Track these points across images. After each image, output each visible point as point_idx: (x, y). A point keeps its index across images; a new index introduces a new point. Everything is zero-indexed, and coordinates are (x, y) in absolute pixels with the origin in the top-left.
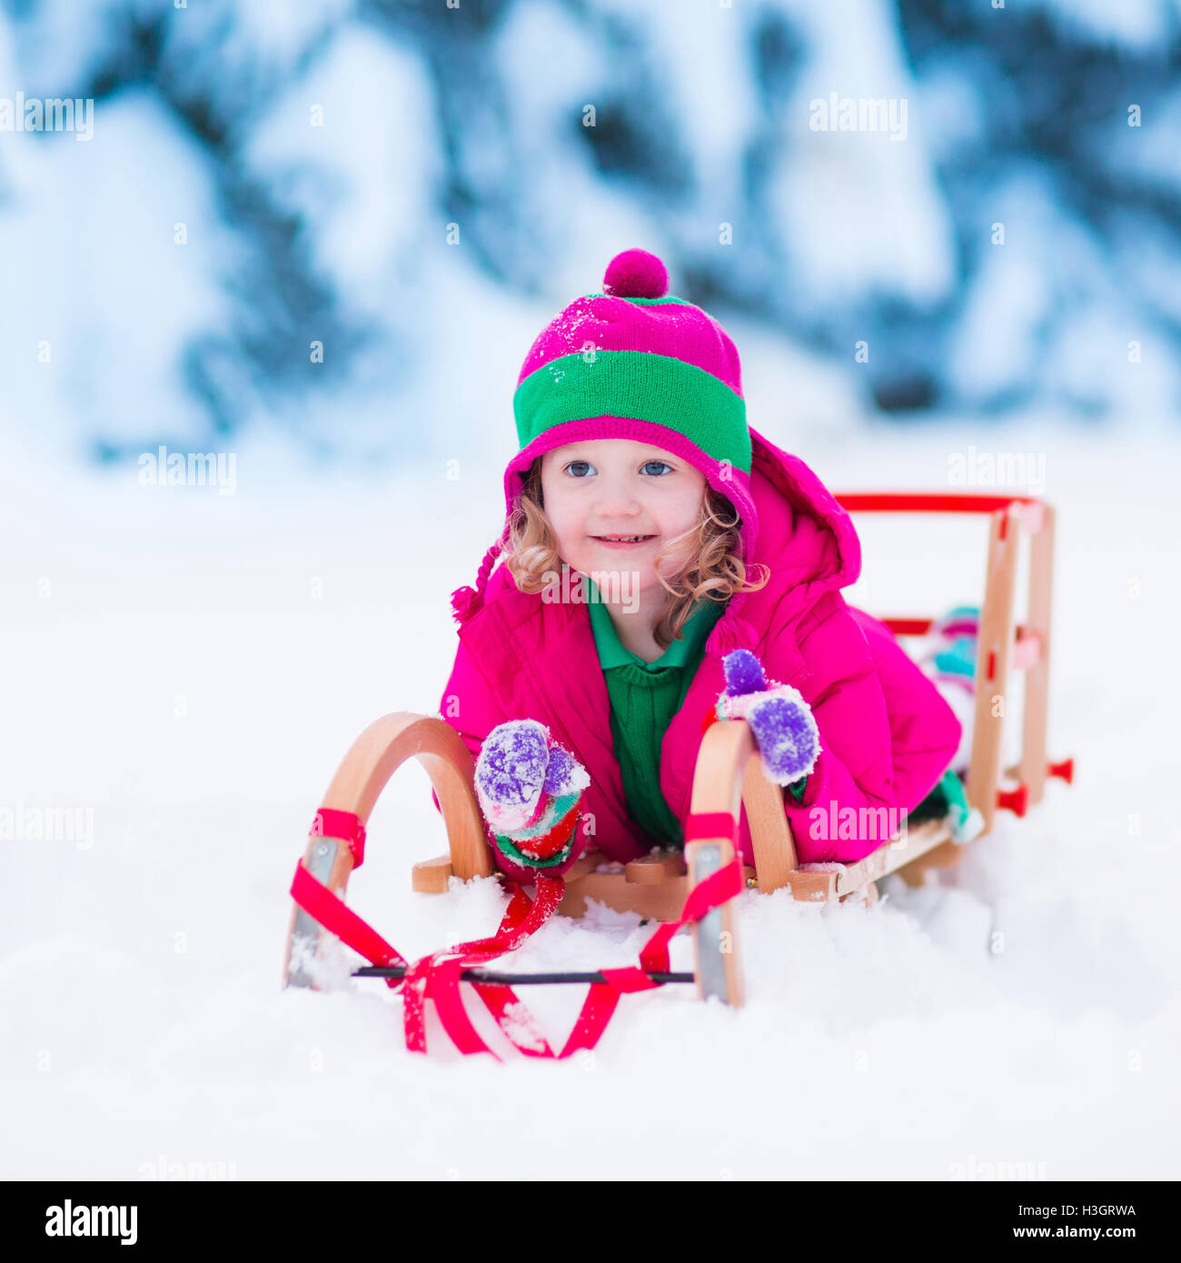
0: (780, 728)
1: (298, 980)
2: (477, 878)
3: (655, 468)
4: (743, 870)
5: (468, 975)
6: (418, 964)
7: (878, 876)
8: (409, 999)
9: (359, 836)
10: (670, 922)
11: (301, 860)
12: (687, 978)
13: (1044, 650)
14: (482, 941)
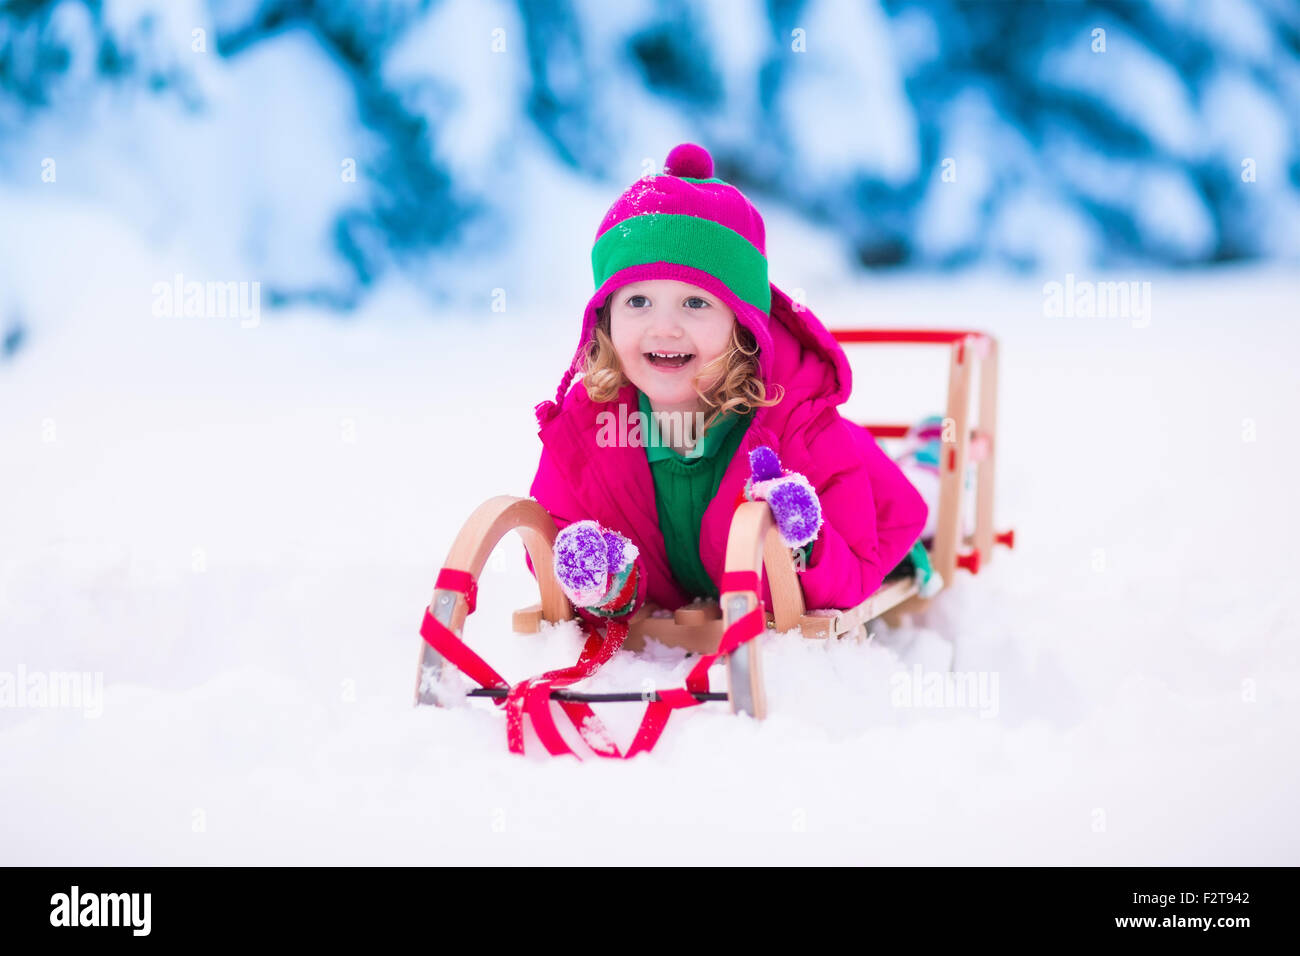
0: (791, 504)
1: (427, 699)
2: (562, 621)
3: (695, 303)
4: (764, 616)
5: (555, 695)
6: (517, 687)
7: (867, 620)
8: (511, 713)
9: (472, 589)
10: (709, 654)
11: (428, 608)
12: (723, 697)
13: (991, 448)
14: (566, 669)
